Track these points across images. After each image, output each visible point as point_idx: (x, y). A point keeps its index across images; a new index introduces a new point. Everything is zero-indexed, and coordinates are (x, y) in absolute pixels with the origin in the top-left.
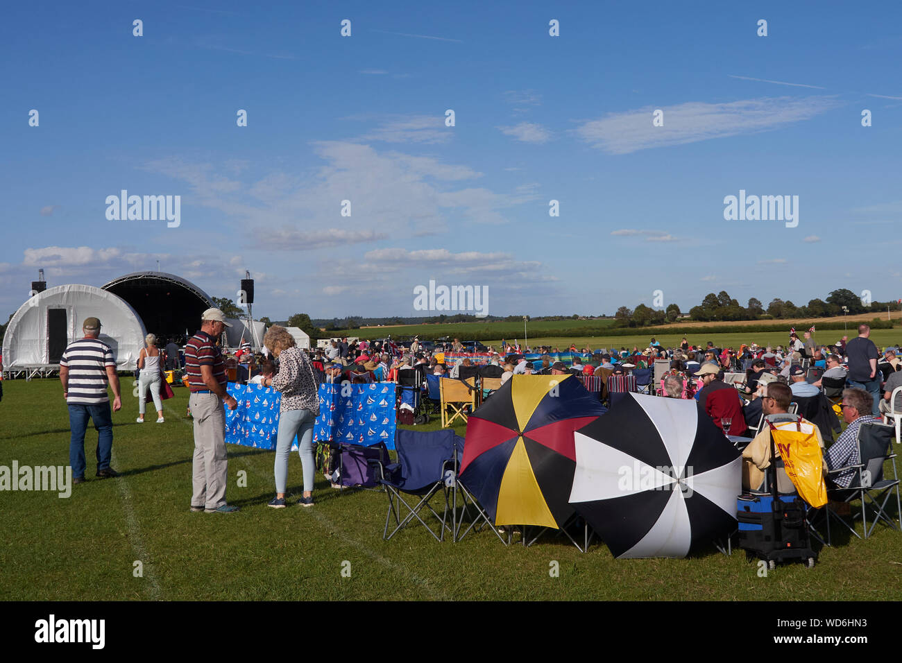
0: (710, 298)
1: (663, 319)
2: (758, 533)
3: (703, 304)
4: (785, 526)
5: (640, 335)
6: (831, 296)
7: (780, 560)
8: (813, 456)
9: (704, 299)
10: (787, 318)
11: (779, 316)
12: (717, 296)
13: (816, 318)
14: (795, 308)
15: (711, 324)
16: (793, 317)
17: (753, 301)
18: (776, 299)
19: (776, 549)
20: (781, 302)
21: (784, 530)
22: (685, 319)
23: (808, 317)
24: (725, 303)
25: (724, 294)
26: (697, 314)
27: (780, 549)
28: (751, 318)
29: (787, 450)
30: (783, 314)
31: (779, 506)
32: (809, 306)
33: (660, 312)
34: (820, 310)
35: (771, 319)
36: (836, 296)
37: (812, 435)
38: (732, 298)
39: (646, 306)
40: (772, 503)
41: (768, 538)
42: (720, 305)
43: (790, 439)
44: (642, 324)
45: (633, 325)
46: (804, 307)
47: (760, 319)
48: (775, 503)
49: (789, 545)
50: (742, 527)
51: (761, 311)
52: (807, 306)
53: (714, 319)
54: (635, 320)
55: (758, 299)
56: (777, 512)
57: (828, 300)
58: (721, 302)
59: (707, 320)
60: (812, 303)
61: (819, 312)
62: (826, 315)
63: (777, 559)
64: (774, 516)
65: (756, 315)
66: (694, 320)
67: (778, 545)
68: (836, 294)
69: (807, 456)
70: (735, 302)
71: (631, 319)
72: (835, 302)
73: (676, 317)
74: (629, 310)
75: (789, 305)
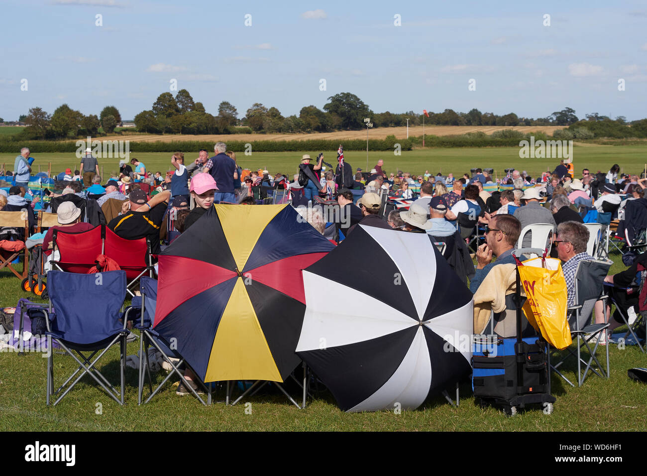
0: (165, 100)
1: (95, 129)
2: (500, 379)
3: (154, 107)
4: (527, 369)
5: (63, 151)
6: (330, 101)
7: (522, 406)
8: (558, 294)
9: (156, 101)
10: (271, 133)
11: (260, 129)
12: (174, 96)
13: (309, 132)
14: (281, 118)
15: (167, 139)
16: (280, 130)
17: (225, 105)
18: (256, 105)
19: (518, 394)
20: (264, 109)
21: (526, 374)
22: (126, 130)
23: (300, 132)
24: (185, 107)
25: (184, 94)
26: (145, 123)
27: (522, 394)
28: (221, 130)
29: (532, 288)
30: (266, 126)
31: (523, 348)
32: (301, 117)
33: (92, 118)
34: (315, 122)
35: (249, 132)
36: (338, 103)
37: (556, 272)
38: (195, 101)
39: (71, 107)
40: (516, 346)
41: (510, 384)
42: (178, 110)
43: (536, 275)
44: (64, 135)
45: (50, 135)
46: (294, 117)
47: (234, 133)
48: (519, 344)
49: (531, 389)
50: (477, 373)
51: (234, 121)
52: (298, 116)
53: (169, 131)
54: (54, 128)
55: (232, 104)
56: (521, 354)
57: (326, 107)
58: (180, 106)
59: (159, 132)
60: (306, 112)
61: (314, 125)
62: (323, 129)
63: (519, 405)
64: (517, 359)
65: (229, 126)
66: (140, 131)
67: (520, 391)
68: (337, 100)
69: (553, 295)
70: (199, 107)
71: (49, 128)
72: (336, 112)
73: (115, 126)
74: (45, 113)
75: (274, 113)
